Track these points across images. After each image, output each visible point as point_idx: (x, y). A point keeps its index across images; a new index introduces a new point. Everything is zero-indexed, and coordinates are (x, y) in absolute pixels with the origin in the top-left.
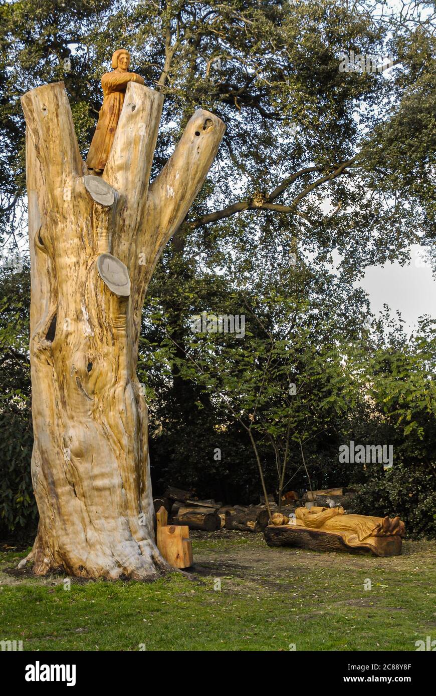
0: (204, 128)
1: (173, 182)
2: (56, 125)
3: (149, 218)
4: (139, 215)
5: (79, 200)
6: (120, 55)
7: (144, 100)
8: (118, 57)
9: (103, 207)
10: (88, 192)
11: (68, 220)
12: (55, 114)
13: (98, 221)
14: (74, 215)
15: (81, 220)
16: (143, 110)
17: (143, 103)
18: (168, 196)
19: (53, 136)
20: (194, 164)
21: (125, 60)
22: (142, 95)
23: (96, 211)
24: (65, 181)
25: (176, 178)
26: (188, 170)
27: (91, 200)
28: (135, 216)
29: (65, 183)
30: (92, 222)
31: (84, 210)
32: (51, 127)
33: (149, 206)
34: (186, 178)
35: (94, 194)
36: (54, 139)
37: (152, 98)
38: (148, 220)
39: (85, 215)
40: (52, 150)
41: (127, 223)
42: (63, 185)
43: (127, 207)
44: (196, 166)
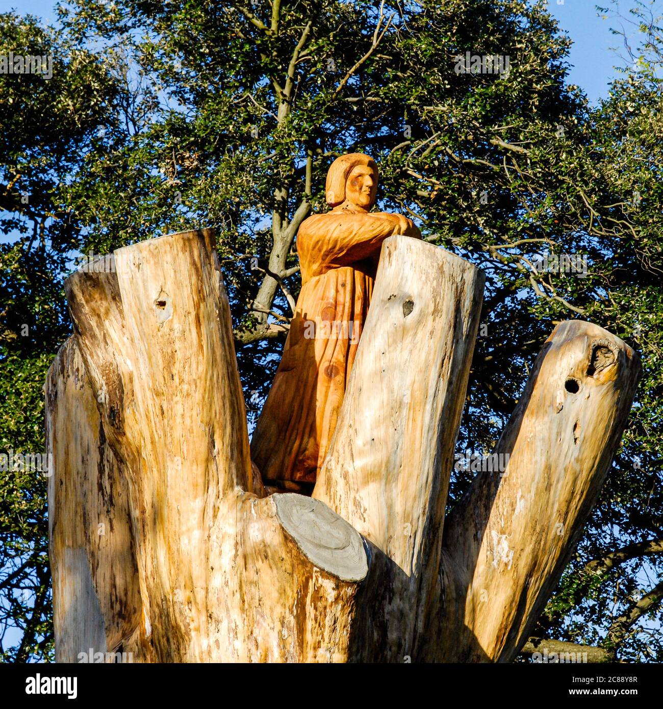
0: (591, 371)
1: (508, 519)
2: (195, 349)
3: (444, 625)
4: (422, 617)
5: (260, 564)
6: (352, 167)
7: (439, 285)
8: (347, 173)
9: (339, 583)
10: (293, 541)
11: (224, 626)
12: (192, 317)
13: (321, 626)
14: (243, 610)
15: (266, 624)
16: (436, 311)
17: (436, 294)
18: (495, 563)
19: (186, 378)
20: (566, 470)
21: (368, 181)
22: (433, 273)
23: (318, 597)
24: (216, 510)
25: (517, 511)
26: (548, 488)
27: (304, 562)
28: (412, 616)
29: (215, 516)
30: (301, 630)
31: (275, 595)
32: (179, 355)
33: (443, 591)
34: (544, 510)
35: (310, 546)
36: (185, 387)
37: (458, 280)
38: (440, 631)
39: (278, 610)
40: (179, 420)
41: (393, 636)
42: (209, 521)
43: (392, 591)
44: (569, 478)
